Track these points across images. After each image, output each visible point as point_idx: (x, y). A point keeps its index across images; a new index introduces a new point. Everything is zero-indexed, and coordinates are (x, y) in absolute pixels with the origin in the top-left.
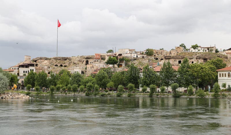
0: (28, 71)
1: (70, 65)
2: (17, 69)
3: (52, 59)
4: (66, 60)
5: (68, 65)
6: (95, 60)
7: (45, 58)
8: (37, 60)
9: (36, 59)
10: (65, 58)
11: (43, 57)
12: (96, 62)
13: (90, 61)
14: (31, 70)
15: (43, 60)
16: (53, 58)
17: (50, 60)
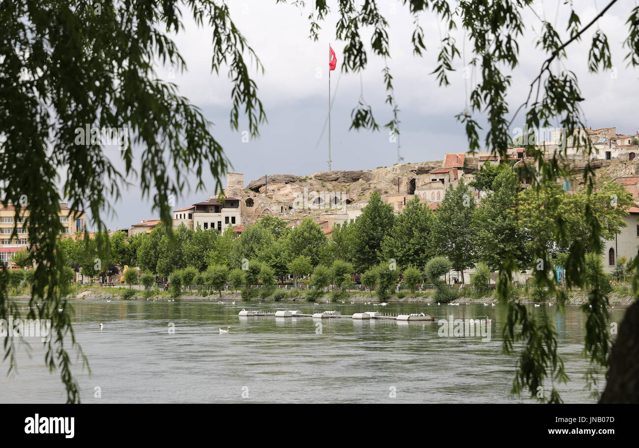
0: (220, 223)
1: (363, 197)
2: (187, 216)
3: (309, 181)
4: (358, 179)
5: (355, 198)
6: (433, 177)
7: (286, 176)
8: (260, 186)
9: (258, 184)
10: (352, 173)
11: (279, 176)
12: (434, 185)
13: (421, 180)
14: (227, 218)
15: (282, 185)
16: (315, 177)
17: (303, 184)
